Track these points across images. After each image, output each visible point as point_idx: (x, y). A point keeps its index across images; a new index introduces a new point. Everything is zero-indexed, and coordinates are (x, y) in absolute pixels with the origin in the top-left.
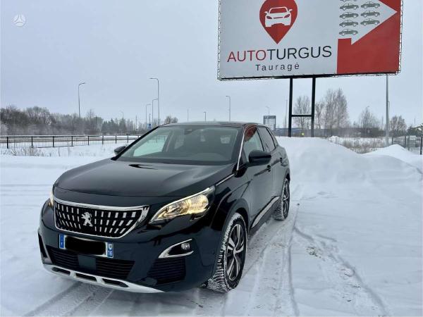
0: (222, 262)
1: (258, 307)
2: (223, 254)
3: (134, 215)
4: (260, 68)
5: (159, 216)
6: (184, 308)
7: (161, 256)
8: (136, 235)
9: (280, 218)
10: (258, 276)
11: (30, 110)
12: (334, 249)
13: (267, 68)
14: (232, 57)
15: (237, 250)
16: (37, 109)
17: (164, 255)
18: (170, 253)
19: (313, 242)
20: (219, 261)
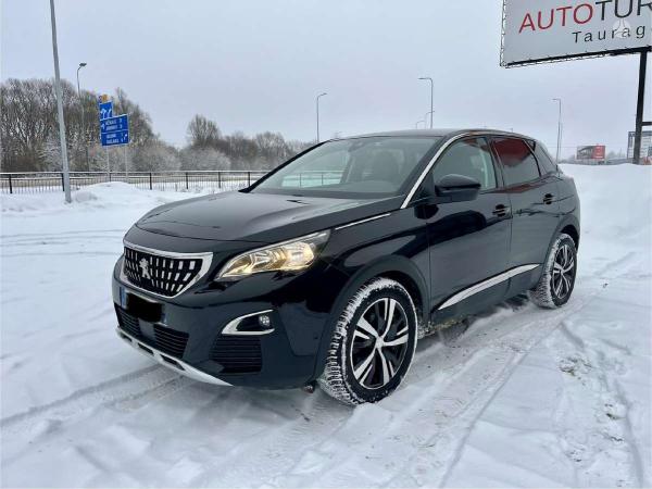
0: (339, 353)
1: (396, 438)
2: (340, 342)
3: (192, 266)
4: (581, 37)
5: (231, 271)
6: (275, 416)
7: (226, 331)
8: (192, 295)
9: (545, 304)
10: (433, 391)
11: (260, 137)
12: (617, 367)
13: (595, 37)
14: (528, 23)
15: (385, 340)
16: (268, 135)
17: (230, 329)
18: (240, 328)
19: (583, 352)
20: (334, 352)
